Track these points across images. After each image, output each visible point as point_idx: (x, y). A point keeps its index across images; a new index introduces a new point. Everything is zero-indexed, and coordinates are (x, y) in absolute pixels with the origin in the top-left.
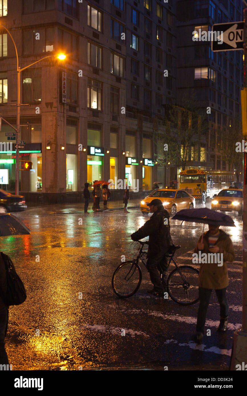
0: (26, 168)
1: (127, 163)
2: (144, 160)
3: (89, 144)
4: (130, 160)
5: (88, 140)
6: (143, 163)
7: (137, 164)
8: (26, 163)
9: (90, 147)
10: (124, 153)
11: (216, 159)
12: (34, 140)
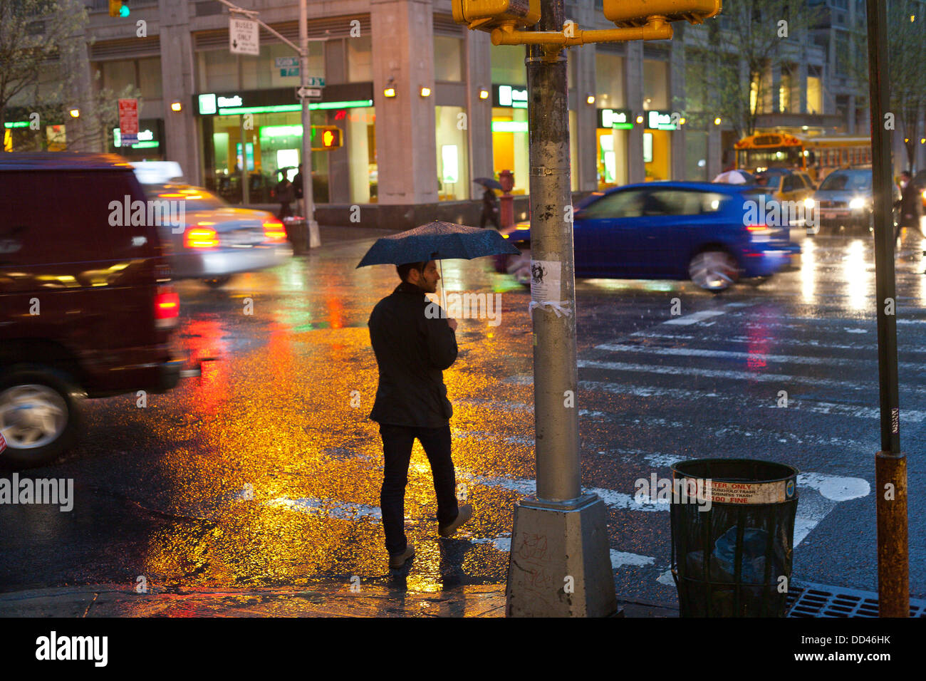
0: (326, 145)
1: (600, 125)
2: (646, 115)
3: (494, 80)
4: (609, 118)
5: (493, 70)
6: (646, 124)
7: (629, 126)
8: (325, 131)
9: (498, 88)
10: (591, 100)
11: (852, 106)
12: (357, 75)
